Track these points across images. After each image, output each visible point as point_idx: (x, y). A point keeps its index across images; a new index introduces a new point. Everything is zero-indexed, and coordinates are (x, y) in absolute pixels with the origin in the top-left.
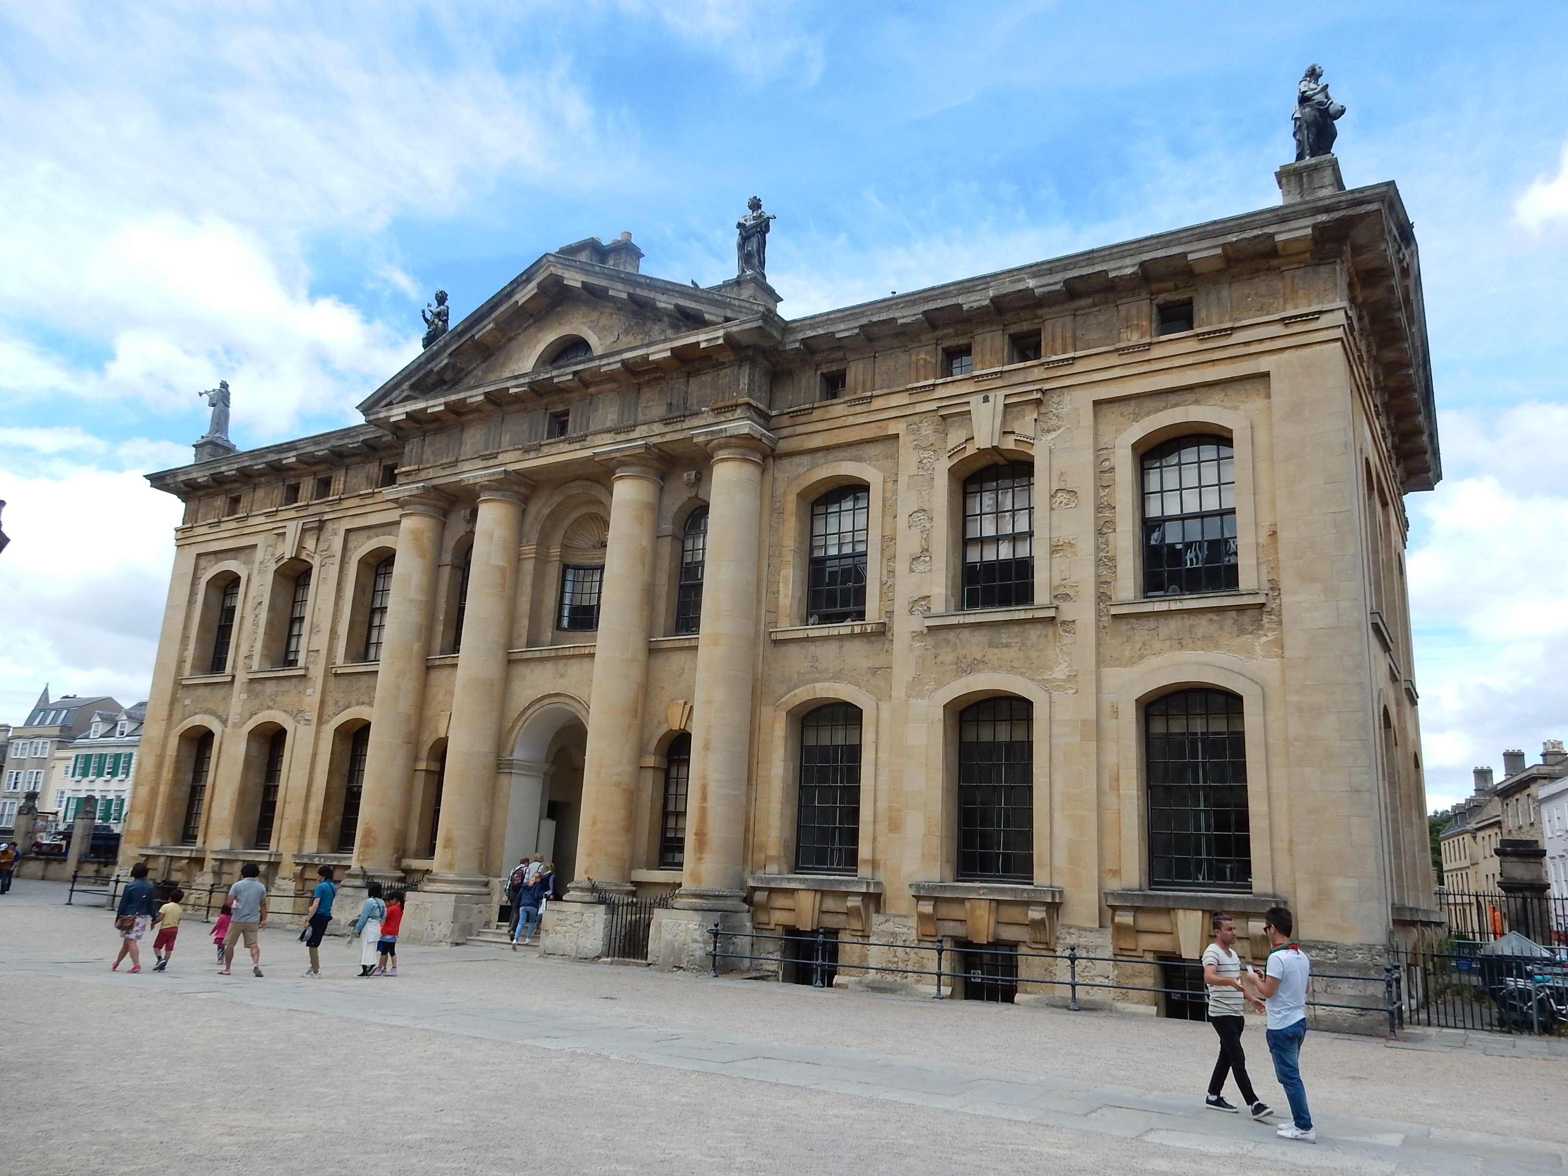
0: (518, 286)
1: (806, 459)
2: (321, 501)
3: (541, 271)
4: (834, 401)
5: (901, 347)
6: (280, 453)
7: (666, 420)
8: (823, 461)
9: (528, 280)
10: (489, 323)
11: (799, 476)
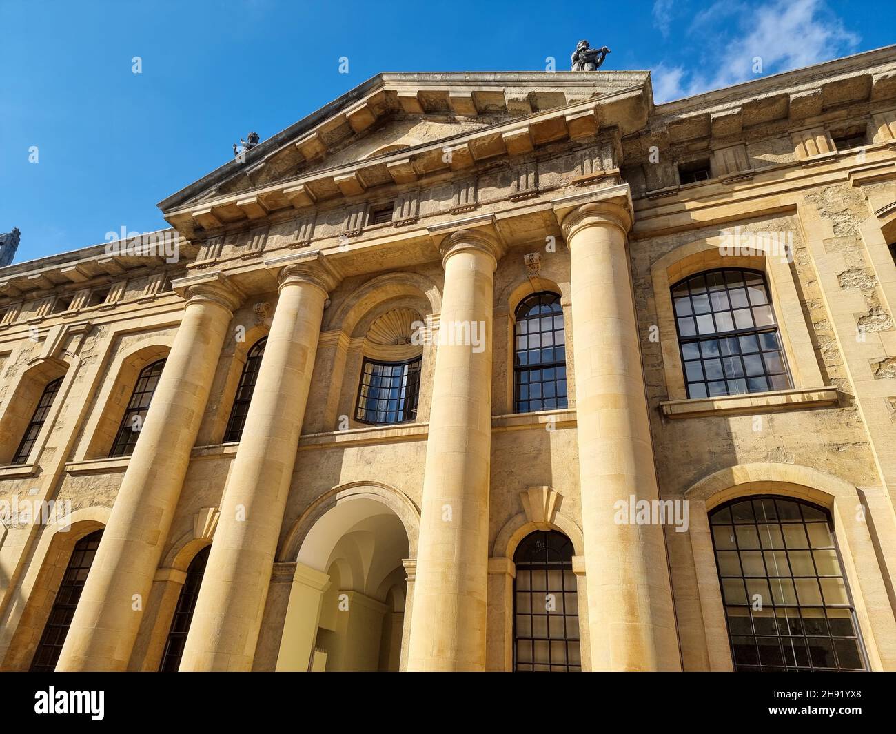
0: (347, 101)
1: (671, 239)
2: (93, 308)
3: (373, 89)
4: (704, 182)
5: (778, 133)
6: (59, 263)
7: (514, 197)
8: (693, 238)
9: (359, 97)
10: (314, 132)
11: (664, 254)
